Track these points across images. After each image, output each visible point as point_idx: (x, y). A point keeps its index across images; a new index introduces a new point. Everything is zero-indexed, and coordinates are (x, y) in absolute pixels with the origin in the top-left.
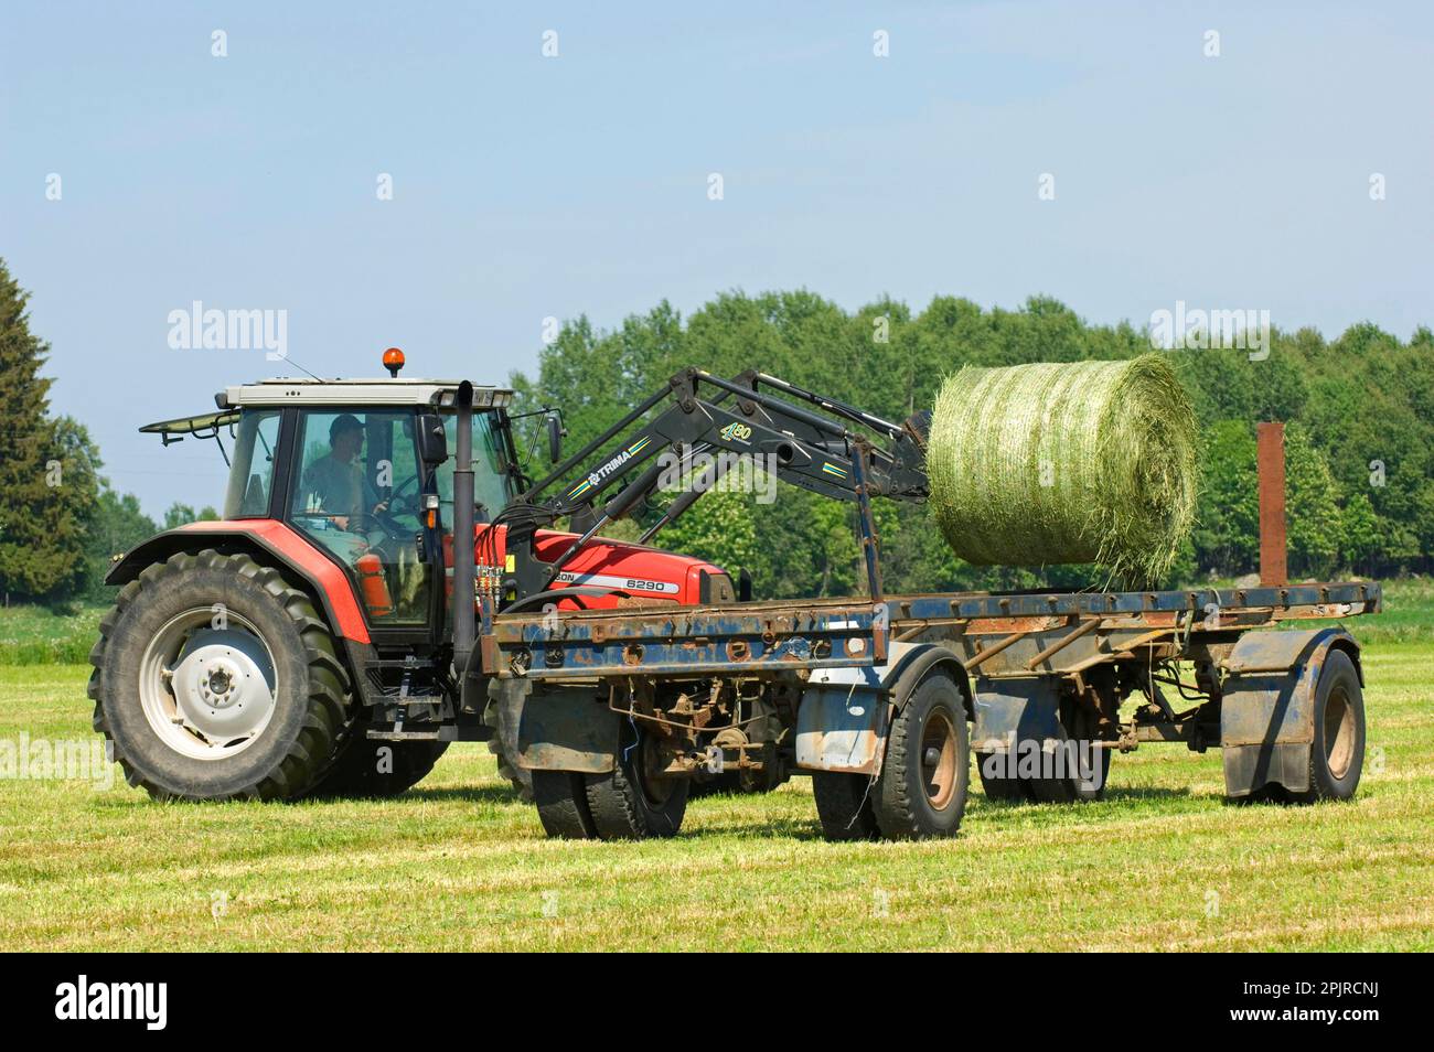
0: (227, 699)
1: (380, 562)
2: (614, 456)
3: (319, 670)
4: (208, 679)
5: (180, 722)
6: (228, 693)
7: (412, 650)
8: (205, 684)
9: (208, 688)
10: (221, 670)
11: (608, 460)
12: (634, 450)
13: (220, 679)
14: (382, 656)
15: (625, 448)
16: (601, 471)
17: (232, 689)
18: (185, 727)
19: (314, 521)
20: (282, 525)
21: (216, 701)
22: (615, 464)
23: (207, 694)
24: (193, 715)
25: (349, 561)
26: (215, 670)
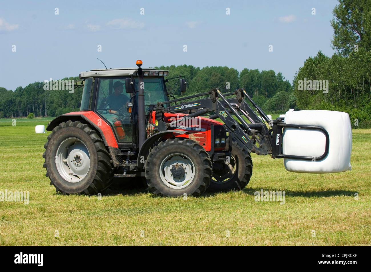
0: (80, 163)
1: (121, 123)
2: (190, 103)
3: (100, 153)
4: (75, 159)
5: (72, 174)
6: (80, 162)
7: (130, 150)
8: (74, 161)
9: (75, 162)
10: (77, 156)
11: (188, 104)
12: (196, 105)
13: (78, 158)
14: (122, 151)
15: (193, 103)
16: (185, 106)
17: (81, 160)
18: (74, 175)
19: (103, 111)
20: (94, 113)
21: (78, 165)
22: (189, 106)
23: (75, 164)
24: (75, 171)
25: (112, 123)
26: (76, 156)
